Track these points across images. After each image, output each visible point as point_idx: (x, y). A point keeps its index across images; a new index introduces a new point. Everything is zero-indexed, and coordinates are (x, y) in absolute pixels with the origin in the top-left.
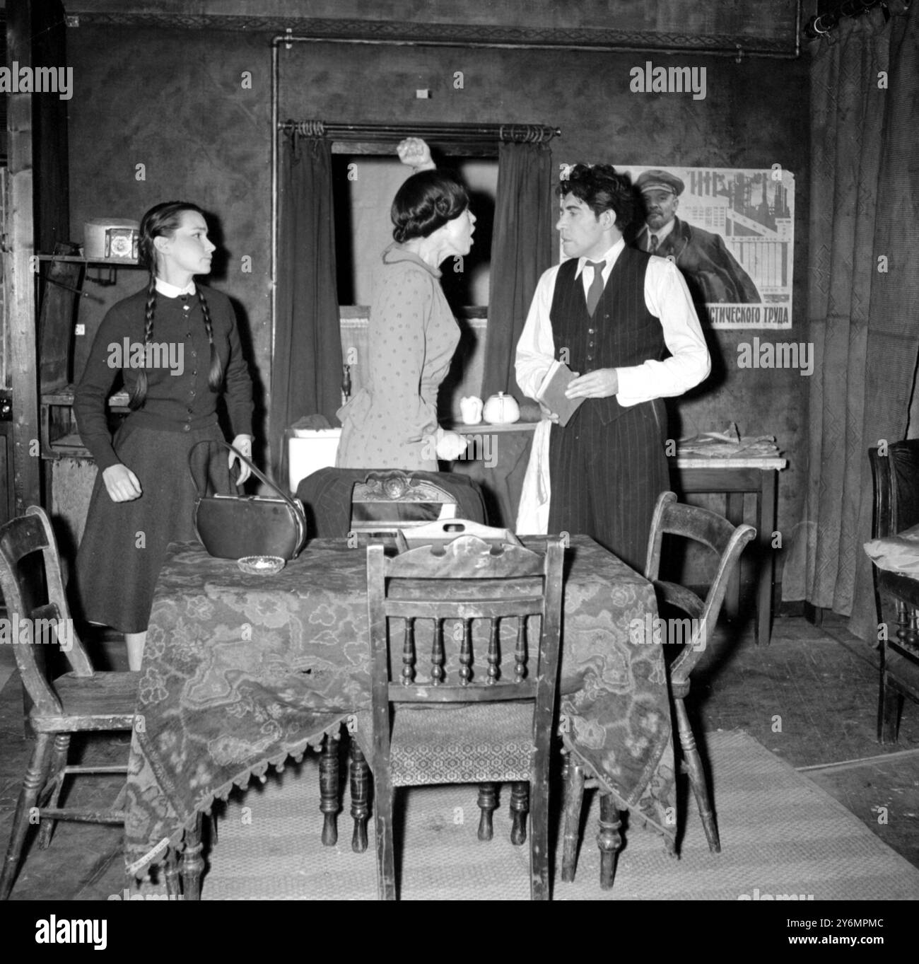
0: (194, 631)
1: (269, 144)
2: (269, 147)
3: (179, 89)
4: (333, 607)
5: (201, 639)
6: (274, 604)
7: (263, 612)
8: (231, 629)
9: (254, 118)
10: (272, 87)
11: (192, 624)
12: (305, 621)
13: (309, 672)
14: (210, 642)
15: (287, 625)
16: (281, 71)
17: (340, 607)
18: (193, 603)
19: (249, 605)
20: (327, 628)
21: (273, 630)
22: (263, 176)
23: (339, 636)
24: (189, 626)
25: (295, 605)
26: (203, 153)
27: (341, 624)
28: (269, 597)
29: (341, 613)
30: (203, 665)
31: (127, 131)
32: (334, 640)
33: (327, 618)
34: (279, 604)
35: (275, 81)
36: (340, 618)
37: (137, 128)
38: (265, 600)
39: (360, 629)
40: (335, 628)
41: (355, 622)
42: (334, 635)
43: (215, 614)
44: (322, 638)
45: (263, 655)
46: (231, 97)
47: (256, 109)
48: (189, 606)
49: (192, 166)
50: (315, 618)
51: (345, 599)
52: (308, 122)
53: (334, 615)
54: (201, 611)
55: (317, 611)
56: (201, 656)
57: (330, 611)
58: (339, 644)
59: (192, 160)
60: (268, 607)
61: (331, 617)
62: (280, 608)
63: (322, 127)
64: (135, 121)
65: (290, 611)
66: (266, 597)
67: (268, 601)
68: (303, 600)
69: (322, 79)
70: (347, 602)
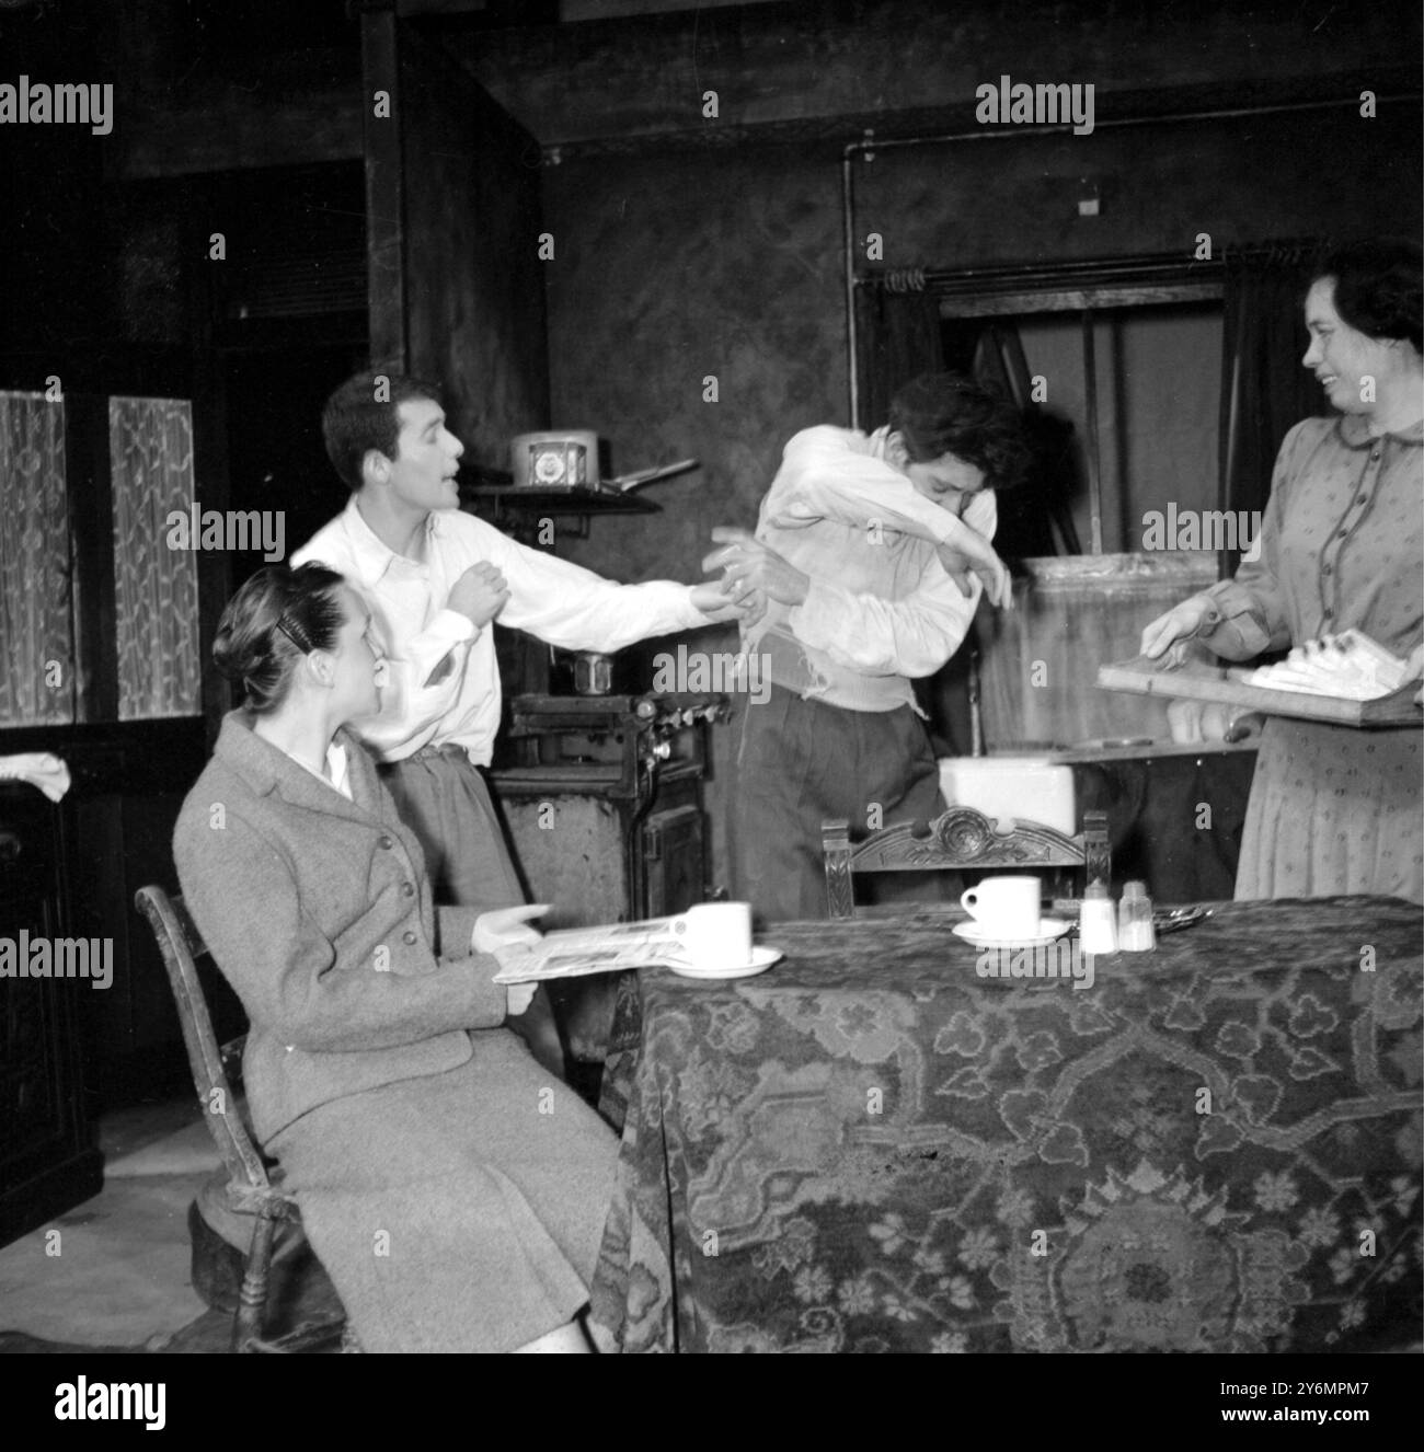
0: (717, 1077)
1: (844, 313)
2: (844, 317)
3: (705, 243)
4: (980, 1018)
5: (729, 1097)
6: (871, 1014)
7: (851, 1029)
8: (789, 1070)
9: (818, 273)
10: (844, 224)
11: (717, 1064)
12: (928, 1050)
13: (933, 1156)
14: (746, 1104)
15: (893, 1057)
16: (858, 198)
17: (992, 1016)
18: (722, 1017)
19: (822, 1017)
20: (969, 1061)
21: (868, 1066)
22: (837, 361)
23: (991, 1077)
24: (709, 1064)
25: (909, 1017)
26: (743, 335)
27: (995, 1052)
28: (861, 1001)
29: (996, 1028)
30: (723, 1151)
31: (632, 314)
32: (982, 1087)
33: (969, 1039)
34: (879, 1014)
35: (849, 215)
36: (993, 1040)
37: (646, 309)
38: (852, 1007)
39: (1033, 1063)
40: (984, 1059)
41: (1023, 1048)
42: (981, 1075)
43: (762, 1040)
44: (958, 1085)
45: (845, 1129)
46: (784, 245)
47: (822, 259)
48: (715, 1023)
49: (727, 356)
50: (945, 1044)
51: (1001, 1000)
52: (899, 270)
53: (981, 1031)
54: (733, 1034)
55: (951, 1028)
56: (723, 1129)
57: (975, 1026)
58: (992, 1097)
59: (728, 348)
60: (860, 1018)
61: (976, 1036)
62: (881, 1022)
63: (921, 277)
64: (642, 297)
65: (899, 1027)
66: (853, 1000)
67: (859, 1008)
68: (923, 1005)
69: (922, 202)
70: (1004, 1006)
